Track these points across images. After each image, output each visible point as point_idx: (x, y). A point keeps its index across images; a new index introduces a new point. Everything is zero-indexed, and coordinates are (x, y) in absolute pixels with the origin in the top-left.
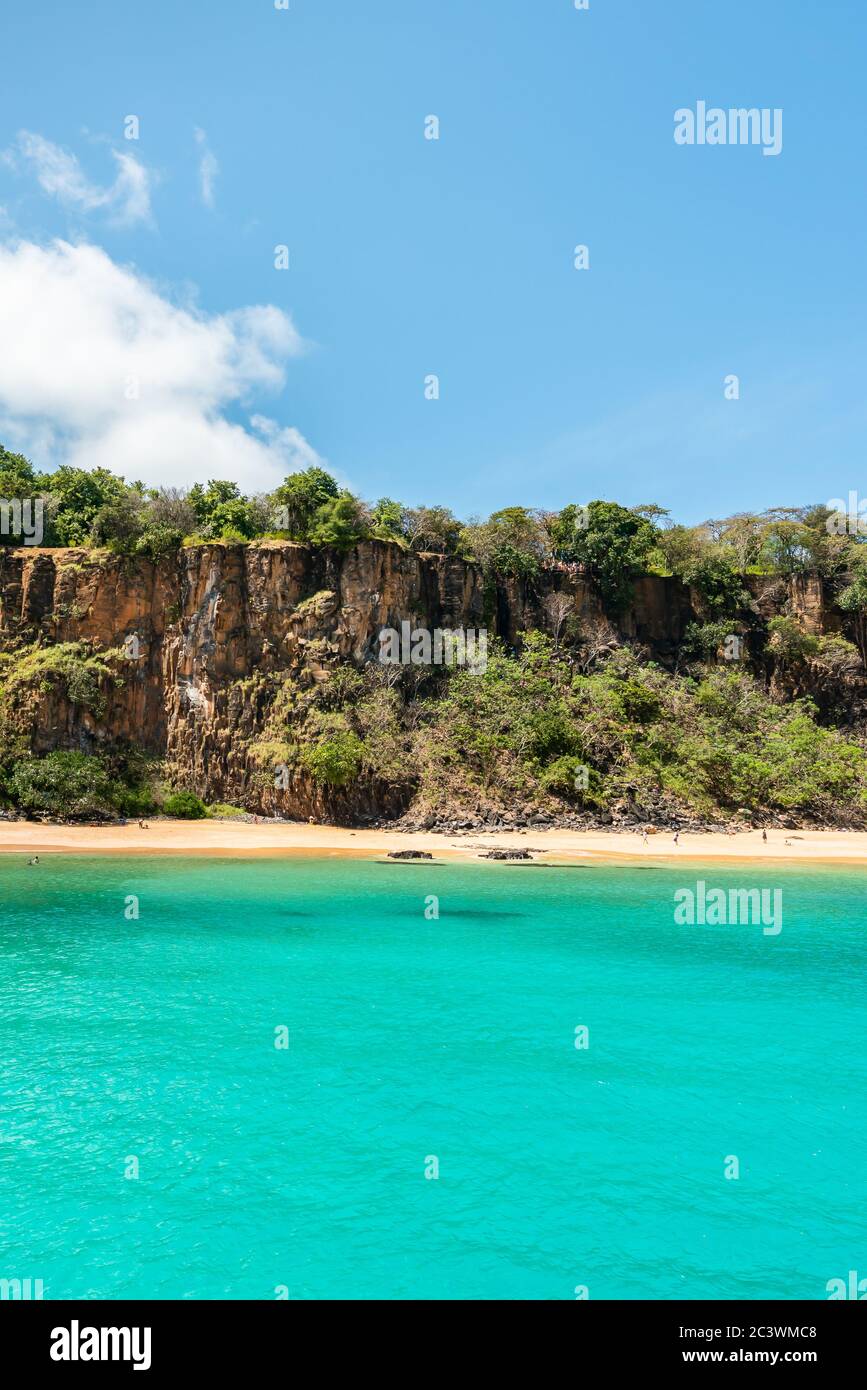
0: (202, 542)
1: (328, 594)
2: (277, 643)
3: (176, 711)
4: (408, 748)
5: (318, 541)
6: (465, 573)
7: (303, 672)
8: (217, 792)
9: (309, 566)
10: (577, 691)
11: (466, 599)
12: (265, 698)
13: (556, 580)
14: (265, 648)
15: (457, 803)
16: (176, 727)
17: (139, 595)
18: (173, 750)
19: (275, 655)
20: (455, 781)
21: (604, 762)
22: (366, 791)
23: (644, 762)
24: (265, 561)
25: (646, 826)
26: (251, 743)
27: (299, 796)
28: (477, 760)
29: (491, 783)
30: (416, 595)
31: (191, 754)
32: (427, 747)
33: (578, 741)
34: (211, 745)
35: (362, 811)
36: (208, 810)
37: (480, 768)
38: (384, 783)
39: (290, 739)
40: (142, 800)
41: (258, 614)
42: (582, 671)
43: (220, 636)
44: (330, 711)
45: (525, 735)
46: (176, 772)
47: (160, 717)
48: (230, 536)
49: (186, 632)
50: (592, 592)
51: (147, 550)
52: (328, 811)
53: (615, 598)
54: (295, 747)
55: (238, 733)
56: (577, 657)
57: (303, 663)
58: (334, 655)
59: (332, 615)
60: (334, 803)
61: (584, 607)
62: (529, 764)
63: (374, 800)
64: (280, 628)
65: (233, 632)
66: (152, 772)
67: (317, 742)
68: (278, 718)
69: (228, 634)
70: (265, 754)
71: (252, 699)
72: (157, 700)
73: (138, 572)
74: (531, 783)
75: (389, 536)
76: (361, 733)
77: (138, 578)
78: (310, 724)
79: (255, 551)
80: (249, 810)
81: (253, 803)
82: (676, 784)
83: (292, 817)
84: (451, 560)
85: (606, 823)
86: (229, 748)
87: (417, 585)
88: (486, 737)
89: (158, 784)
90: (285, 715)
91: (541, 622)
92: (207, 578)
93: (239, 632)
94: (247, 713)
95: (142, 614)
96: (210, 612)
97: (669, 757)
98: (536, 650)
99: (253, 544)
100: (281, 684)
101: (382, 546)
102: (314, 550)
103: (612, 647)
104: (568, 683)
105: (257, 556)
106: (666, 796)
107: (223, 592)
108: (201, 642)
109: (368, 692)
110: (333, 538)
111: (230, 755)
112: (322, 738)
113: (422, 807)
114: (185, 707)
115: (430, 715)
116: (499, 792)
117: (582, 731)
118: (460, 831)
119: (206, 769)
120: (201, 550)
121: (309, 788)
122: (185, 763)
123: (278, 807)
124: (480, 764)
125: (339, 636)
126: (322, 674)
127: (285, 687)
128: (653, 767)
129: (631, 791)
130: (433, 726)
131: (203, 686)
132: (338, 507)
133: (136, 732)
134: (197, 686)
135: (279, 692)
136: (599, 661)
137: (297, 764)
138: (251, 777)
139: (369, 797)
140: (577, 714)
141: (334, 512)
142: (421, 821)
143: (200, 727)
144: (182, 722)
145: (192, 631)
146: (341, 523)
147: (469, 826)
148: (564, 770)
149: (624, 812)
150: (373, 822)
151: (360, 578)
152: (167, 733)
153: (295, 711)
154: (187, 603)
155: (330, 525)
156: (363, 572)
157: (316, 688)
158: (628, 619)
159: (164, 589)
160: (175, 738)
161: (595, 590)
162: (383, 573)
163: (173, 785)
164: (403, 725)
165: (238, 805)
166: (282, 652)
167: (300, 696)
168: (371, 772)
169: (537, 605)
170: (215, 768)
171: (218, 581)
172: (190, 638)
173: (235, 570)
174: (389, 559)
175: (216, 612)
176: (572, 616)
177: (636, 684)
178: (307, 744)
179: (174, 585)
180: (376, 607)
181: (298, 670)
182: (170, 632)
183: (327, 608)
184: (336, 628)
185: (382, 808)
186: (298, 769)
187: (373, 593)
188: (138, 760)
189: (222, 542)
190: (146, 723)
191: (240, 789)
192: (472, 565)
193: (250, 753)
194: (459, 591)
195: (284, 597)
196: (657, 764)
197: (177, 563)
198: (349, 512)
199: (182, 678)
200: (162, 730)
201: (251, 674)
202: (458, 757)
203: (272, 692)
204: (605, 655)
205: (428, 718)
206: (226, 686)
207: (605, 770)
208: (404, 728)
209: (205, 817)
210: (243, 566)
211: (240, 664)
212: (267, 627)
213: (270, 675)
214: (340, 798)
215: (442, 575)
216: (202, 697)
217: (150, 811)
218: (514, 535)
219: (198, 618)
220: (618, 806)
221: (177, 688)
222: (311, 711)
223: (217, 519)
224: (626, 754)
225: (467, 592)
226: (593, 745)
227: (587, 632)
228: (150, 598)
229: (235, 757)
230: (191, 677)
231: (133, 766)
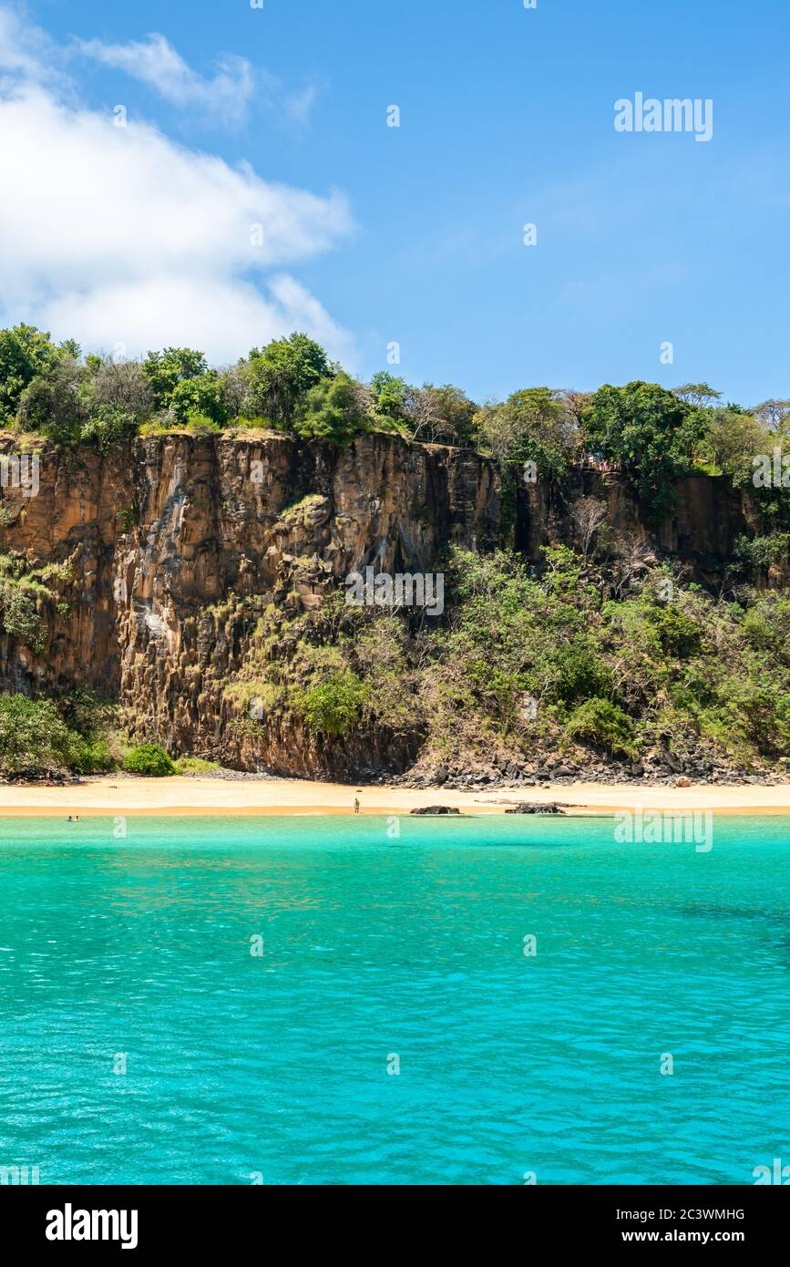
0: (165, 432)
1: (318, 499)
2: (256, 558)
3: (132, 643)
4: (414, 689)
5: (308, 434)
6: (480, 471)
7: (289, 596)
8: (185, 743)
9: (295, 462)
10: (608, 619)
11: (480, 504)
12: (243, 628)
13: (585, 481)
14: (243, 565)
15: (472, 754)
16: (132, 663)
17: (82, 496)
18: (128, 692)
19: (255, 574)
20: (468, 728)
21: (637, 703)
22: (368, 740)
23: (680, 704)
24: (242, 456)
25: (679, 778)
26: (226, 683)
27: (287, 747)
28: (494, 703)
29: (510, 730)
30: (421, 500)
31: (152, 696)
32: (436, 687)
33: (608, 680)
34: (177, 686)
35: (363, 764)
36: (175, 764)
37: (498, 713)
38: (388, 731)
39: (276, 679)
40: (96, 753)
41: (234, 523)
42: (615, 596)
43: (187, 550)
44: (323, 644)
45: (549, 674)
46: (134, 719)
47: (111, 650)
48: (198, 424)
49: (144, 544)
50: (627, 496)
51: (94, 439)
52: (322, 764)
53: (655, 503)
54: (281, 688)
55: (211, 670)
56: (607, 576)
57: (288, 585)
58: (325, 575)
59: (323, 526)
60: (330, 755)
61: (618, 515)
62: (553, 708)
63: (377, 751)
64: (259, 541)
65: (203, 544)
66: (105, 718)
67: (308, 682)
68: (261, 653)
69: (196, 547)
70: (244, 696)
71: (227, 628)
72: (108, 626)
73: (82, 466)
74: (555, 730)
75: (393, 428)
76: (360, 670)
77: (82, 474)
78: (300, 660)
79: (230, 443)
80: (225, 764)
81: (230, 756)
82: (714, 729)
83: (278, 772)
84: (464, 456)
85: (637, 775)
86: (199, 689)
87: (422, 487)
88: (506, 676)
89: (112, 734)
90: (268, 648)
91: (567, 535)
92: (170, 477)
93: (210, 545)
94: (220, 646)
95: (87, 520)
96: (174, 519)
97: (708, 699)
98: (562, 569)
99: (227, 434)
100: (262, 611)
101: (383, 440)
102: (300, 443)
103: (650, 564)
104: (598, 609)
105: (232, 450)
106: (703, 744)
107: (190, 494)
108: (163, 557)
109: (368, 620)
110: (327, 431)
111: (201, 697)
112: (314, 678)
113: (431, 760)
114: (144, 638)
115: (439, 650)
116: (519, 741)
117: (613, 666)
118: (475, 786)
119: (172, 715)
120: (163, 441)
121: (299, 737)
122: (145, 708)
123: (262, 761)
124: (499, 709)
125: (333, 552)
126: (313, 599)
127: (267, 614)
128: (690, 709)
129: (665, 739)
130: (442, 663)
131: (166, 612)
132: (332, 392)
133: (82, 669)
134: (158, 612)
135: (260, 621)
136: (634, 582)
137: (285, 709)
138: (228, 725)
139: (370, 746)
140: (608, 647)
141: (328, 397)
142: (431, 775)
143: (163, 663)
144: (140, 657)
145: (151, 543)
146: (337, 413)
147: (486, 780)
148: (591, 715)
149: (656, 762)
150: (376, 777)
151: (358, 480)
152: (120, 670)
153: (281, 645)
154: (146, 506)
155: (322, 413)
156: (361, 473)
157: (306, 616)
158: (668, 529)
159: (113, 487)
160: (131, 677)
161: (631, 493)
162: (385, 473)
163: (131, 735)
164: (409, 661)
165: (211, 759)
166: (262, 571)
167: (286, 625)
168: (373, 718)
169: (563, 512)
170: (182, 713)
171: (184, 480)
172: (149, 551)
173: (205, 467)
174: (391, 456)
175: (182, 519)
176: (603, 526)
177: (675, 613)
178: (296, 685)
179: (127, 484)
180: (376, 516)
181: (283, 593)
182: (123, 543)
183: (318, 517)
184: (328, 542)
185: (386, 760)
186: (287, 715)
187: (373, 499)
188: (88, 703)
189: (188, 431)
190: (94, 657)
191: (214, 739)
192: (488, 461)
193: (225, 695)
194: (472, 494)
195: (264, 502)
196: (695, 706)
197: (131, 456)
198: (346, 398)
199: (138, 601)
200: (114, 667)
201: (225, 598)
202: (472, 700)
203: (252, 620)
204: (641, 573)
205: (438, 653)
206: (195, 613)
207: (636, 714)
208: (411, 665)
209: (174, 773)
210: (215, 462)
211: (211, 585)
212: (244, 538)
213: (249, 599)
214: (337, 749)
215: (452, 473)
216: (164, 626)
217: (107, 767)
218: (537, 425)
219: (160, 527)
220: (651, 755)
221: (133, 614)
222: (301, 644)
223: (180, 399)
224: (661, 694)
225: (481, 494)
226: (624, 685)
227: (619, 547)
228: (96, 500)
229: (207, 700)
230: (150, 600)
231: (81, 712)
